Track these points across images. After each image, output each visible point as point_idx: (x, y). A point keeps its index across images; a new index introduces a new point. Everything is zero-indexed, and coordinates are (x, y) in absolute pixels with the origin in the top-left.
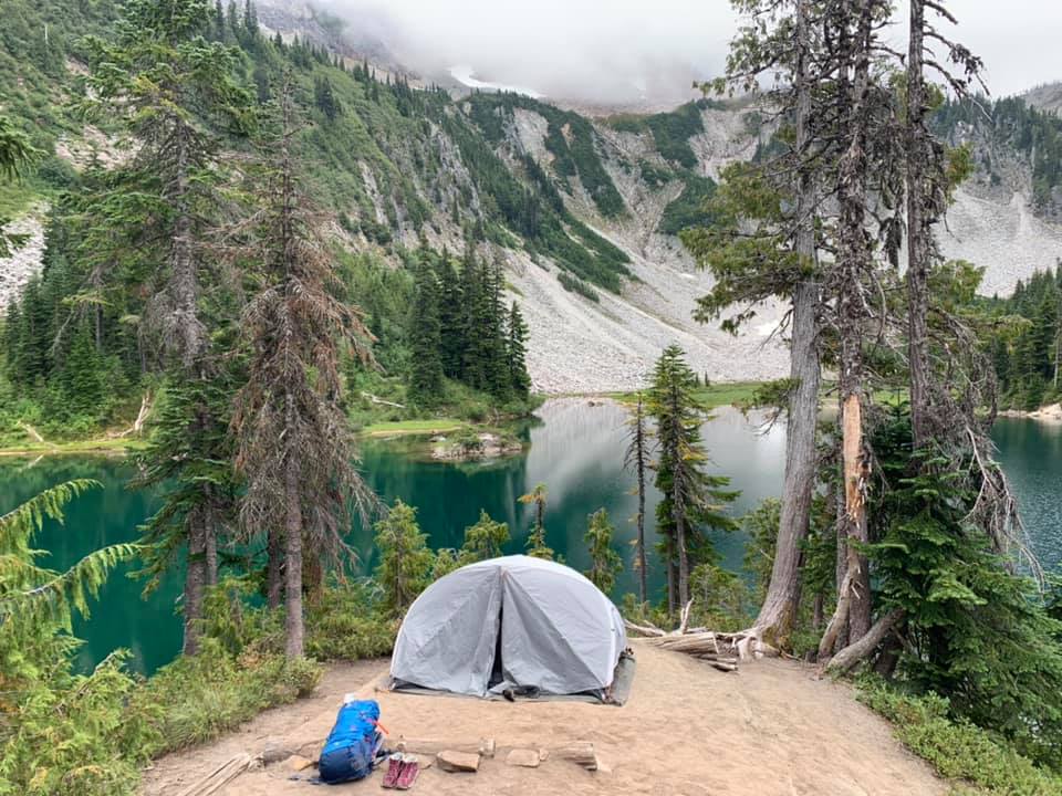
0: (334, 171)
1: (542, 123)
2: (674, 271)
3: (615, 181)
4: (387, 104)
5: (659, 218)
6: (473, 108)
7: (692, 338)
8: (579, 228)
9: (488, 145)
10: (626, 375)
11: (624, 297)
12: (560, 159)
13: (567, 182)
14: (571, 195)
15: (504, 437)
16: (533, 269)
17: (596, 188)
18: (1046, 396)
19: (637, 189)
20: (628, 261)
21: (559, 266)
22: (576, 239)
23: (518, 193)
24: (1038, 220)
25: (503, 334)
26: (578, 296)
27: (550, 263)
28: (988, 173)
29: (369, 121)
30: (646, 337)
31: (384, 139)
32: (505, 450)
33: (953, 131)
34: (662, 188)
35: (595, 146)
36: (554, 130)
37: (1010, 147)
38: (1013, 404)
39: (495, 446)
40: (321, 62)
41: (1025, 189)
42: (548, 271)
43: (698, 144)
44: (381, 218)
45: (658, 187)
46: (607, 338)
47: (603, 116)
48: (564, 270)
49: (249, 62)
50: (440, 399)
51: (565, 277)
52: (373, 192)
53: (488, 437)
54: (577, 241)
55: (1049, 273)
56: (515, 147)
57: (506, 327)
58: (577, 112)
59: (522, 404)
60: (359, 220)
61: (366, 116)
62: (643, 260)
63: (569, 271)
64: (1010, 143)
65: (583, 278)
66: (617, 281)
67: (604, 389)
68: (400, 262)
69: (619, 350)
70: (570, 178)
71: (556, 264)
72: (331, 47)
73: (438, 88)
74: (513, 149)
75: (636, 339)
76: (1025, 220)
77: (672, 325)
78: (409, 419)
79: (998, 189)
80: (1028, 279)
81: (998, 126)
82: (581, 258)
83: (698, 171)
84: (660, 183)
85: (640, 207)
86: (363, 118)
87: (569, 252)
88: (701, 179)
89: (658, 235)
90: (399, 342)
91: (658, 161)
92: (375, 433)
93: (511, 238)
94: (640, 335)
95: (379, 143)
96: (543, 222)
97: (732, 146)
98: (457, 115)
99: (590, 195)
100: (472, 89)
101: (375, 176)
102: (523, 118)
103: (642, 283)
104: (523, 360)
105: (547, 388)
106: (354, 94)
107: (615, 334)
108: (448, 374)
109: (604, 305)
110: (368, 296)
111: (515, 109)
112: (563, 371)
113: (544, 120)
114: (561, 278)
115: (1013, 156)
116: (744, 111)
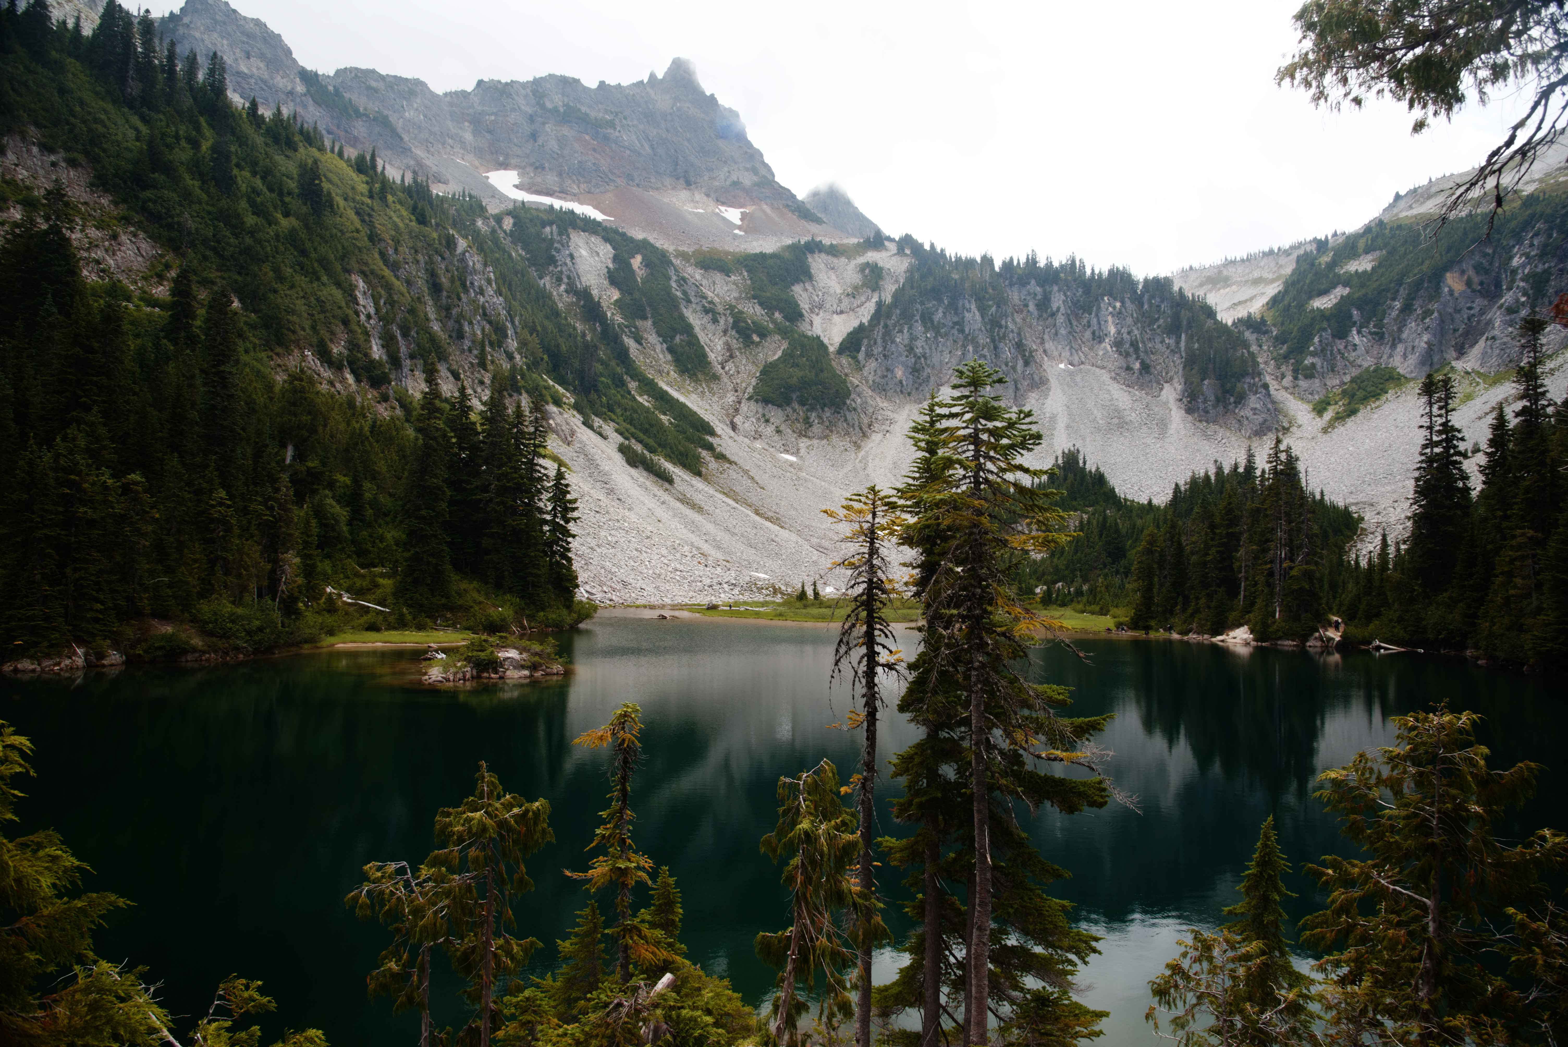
0: (315, 285)
1: (606, 251)
2: (772, 450)
3: (697, 330)
4: (398, 207)
5: (754, 382)
6: (515, 225)
7: (794, 537)
8: (649, 387)
9: (533, 272)
10: (707, 582)
11: (706, 480)
12: (628, 298)
13: (636, 327)
14: (641, 344)
15: (536, 654)
16: (585, 435)
17: (673, 338)
18: (1232, 616)
19: (727, 344)
20: (713, 433)
21: (621, 434)
22: (643, 400)
23: (570, 335)
24: (1190, 418)
25: (541, 511)
26: (645, 474)
27: (609, 429)
28: (1137, 358)
29: (371, 225)
30: (735, 534)
31: (391, 251)
32: (538, 674)
33: (1099, 308)
34: (758, 344)
35: (674, 285)
36: (621, 261)
37: (1158, 331)
38: (1195, 625)
39: (523, 667)
40: (310, 145)
41: (1176, 380)
42: (605, 438)
43: (804, 295)
44: (377, 351)
45: (753, 342)
46: (684, 533)
47: (686, 249)
48: (626, 438)
49: (208, 132)
50: (444, 601)
51: (629, 447)
52: (369, 317)
53: (513, 654)
54: (646, 404)
55: (1207, 477)
56: (569, 278)
57: (545, 502)
58: (652, 241)
59: (565, 612)
60: (346, 352)
61: (367, 218)
62: (732, 433)
63: (633, 441)
64: (1159, 327)
65: (652, 451)
66: (698, 458)
67: (679, 600)
68: (399, 412)
69: (698, 548)
70: (639, 323)
71: (617, 431)
72: (329, 132)
73: (470, 196)
74: (565, 280)
75: (721, 535)
76: (1177, 417)
77: (768, 519)
78: (395, 629)
79: (1147, 378)
80: (1186, 484)
81: (1146, 306)
82: (652, 426)
83: (804, 327)
84: (756, 338)
85: (730, 366)
86: (363, 221)
87: (635, 416)
88: (806, 337)
89: (752, 402)
90: (388, 519)
91: (753, 311)
92: (340, 646)
93: (557, 391)
94: (727, 529)
95: (382, 255)
96: (602, 375)
97: (846, 302)
98: (494, 231)
99: (665, 345)
100: (515, 201)
101: (373, 296)
102: (581, 243)
103: (731, 462)
104: (569, 550)
105: (599, 596)
106: (353, 188)
107: (694, 528)
108: (458, 567)
109: (680, 488)
110: (347, 450)
111: (570, 230)
112: (621, 574)
113: (609, 247)
114: (622, 449)
115: (1162, 342)
116: (861, 260)
